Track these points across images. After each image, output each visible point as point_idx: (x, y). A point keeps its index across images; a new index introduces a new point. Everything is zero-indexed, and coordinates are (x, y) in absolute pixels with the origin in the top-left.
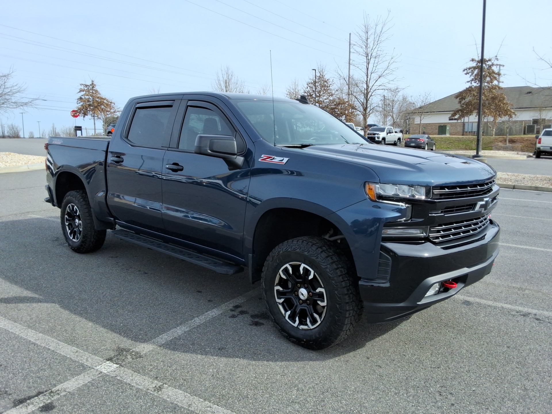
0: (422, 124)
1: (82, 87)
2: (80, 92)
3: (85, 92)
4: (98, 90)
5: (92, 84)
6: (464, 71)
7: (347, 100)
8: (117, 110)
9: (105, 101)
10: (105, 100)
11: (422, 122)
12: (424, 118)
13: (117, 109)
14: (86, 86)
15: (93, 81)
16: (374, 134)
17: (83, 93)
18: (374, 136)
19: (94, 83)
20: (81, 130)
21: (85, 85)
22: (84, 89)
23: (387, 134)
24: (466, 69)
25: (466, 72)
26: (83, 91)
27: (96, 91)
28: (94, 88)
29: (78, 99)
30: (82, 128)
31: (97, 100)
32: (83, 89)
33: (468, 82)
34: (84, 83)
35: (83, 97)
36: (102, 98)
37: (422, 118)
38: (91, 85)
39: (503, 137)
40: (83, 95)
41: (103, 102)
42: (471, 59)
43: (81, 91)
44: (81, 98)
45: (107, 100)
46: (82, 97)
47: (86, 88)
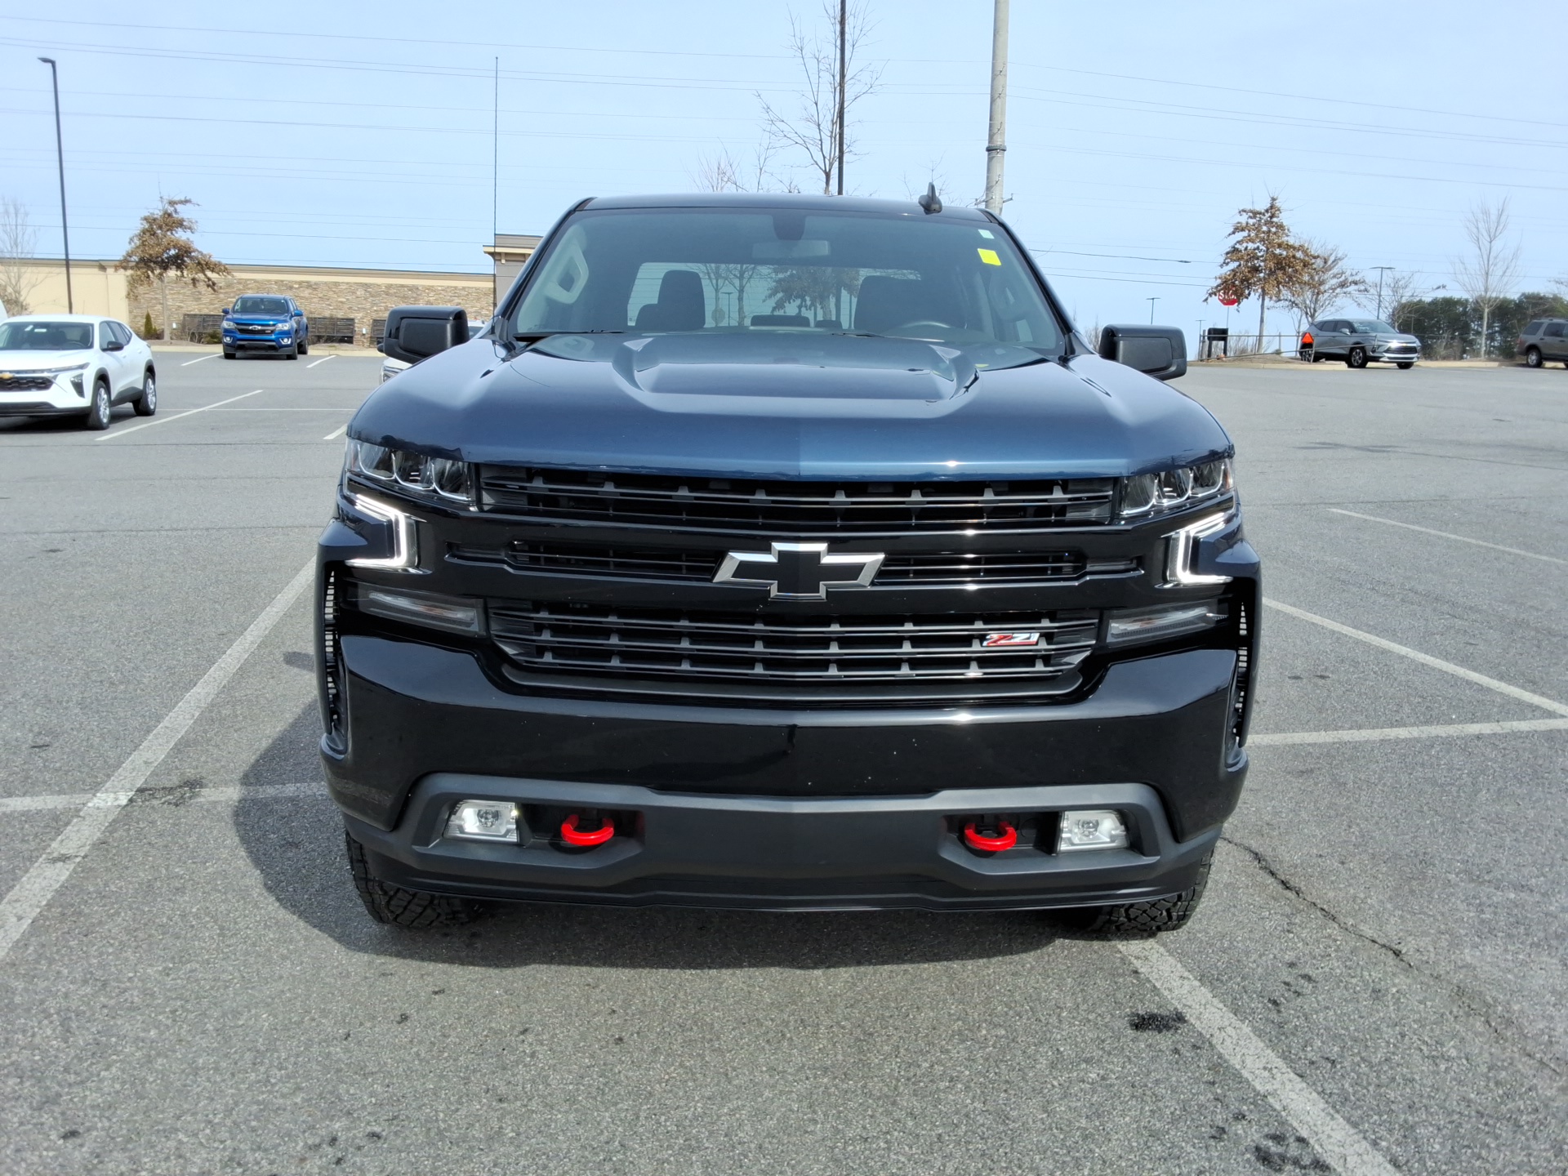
1: (1244, 219)
2: (1234, 233)
3: (1245, 234)
4: (1285, 224)
5: (1272, 207)
8: (1350, 279)
9: (1299, 255)
10: (1299, 250)
13: (1352, 275)
14: (1255, 214)
15: (1274, 199)
17: (1240, 236)
19: (1278, 204)
20: (1225, 339)
21: (1251, 212)
22: (1247, 223)
26: (1243, 230)
27: (1280, 227)
28: (1275, 220)
29: (1227, 253)
30: (1229, 333)
31: (1278, 251)
32: (1244, 225)
34: (1249, 207)
35: (1241, 247)
36: (1289, 247)
38: (1267, 211)
40: (1238, 242)
41: (1294, 257)
43: (1238, 229)
44: (1235, 250)
45: (1305, 252)
46: (1238, 246)
47: (1251, 221)
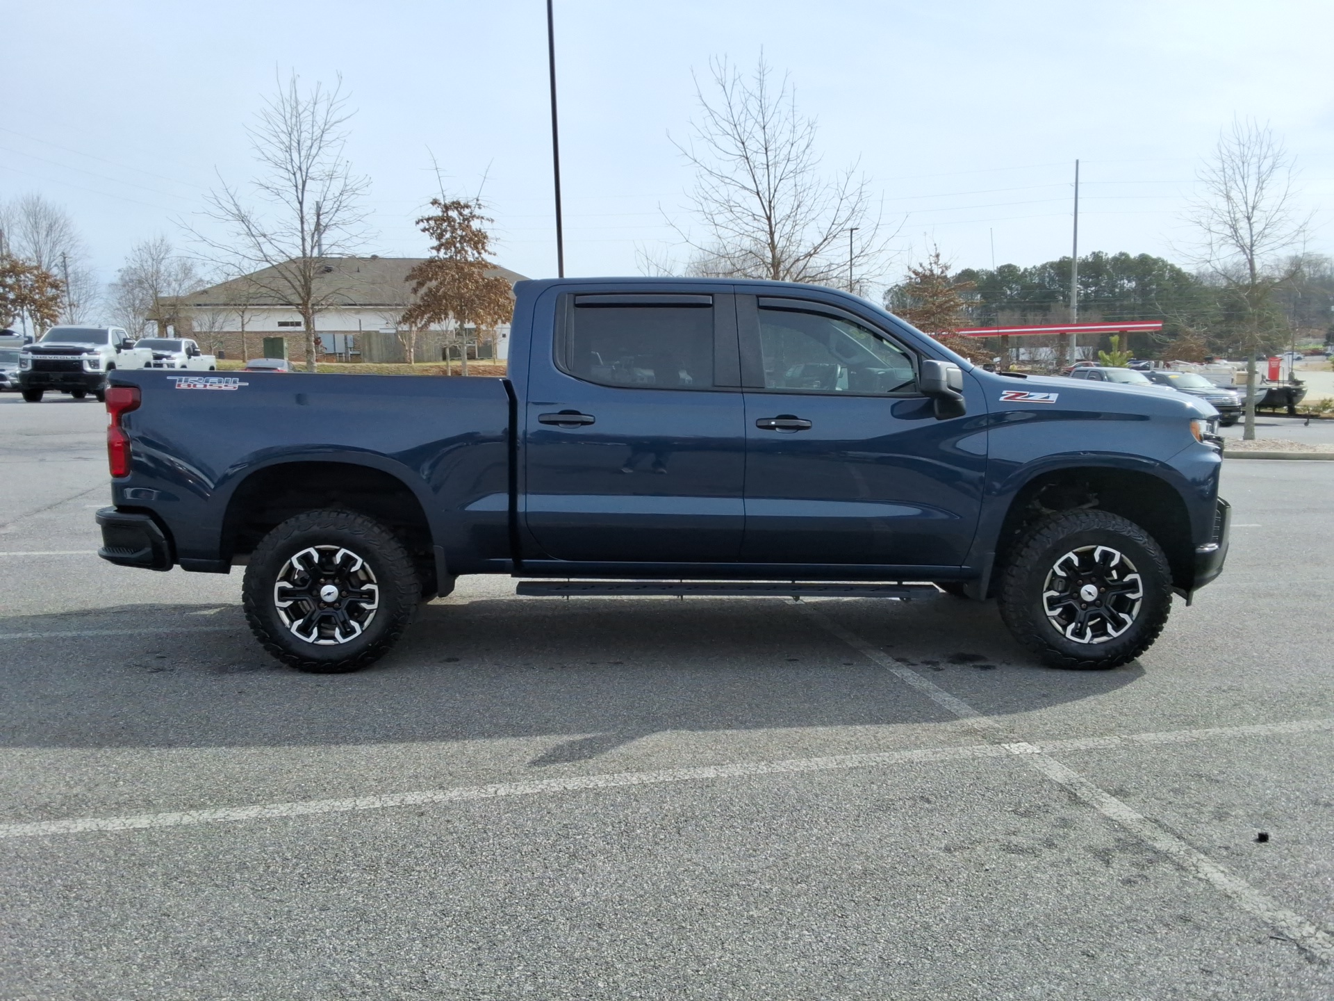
0: (248, 332)
6: (417, 223)
7: (35, 264)
11: (247, 329)
12: (252, 318)
16: (79, 352)
18: (76, 357)
23: (118, 352)
24: (422, 220)
25: (422, 225)
33: (433, 248)
37: (246, 321)
39: (439, 367)
42: (431, 200)
